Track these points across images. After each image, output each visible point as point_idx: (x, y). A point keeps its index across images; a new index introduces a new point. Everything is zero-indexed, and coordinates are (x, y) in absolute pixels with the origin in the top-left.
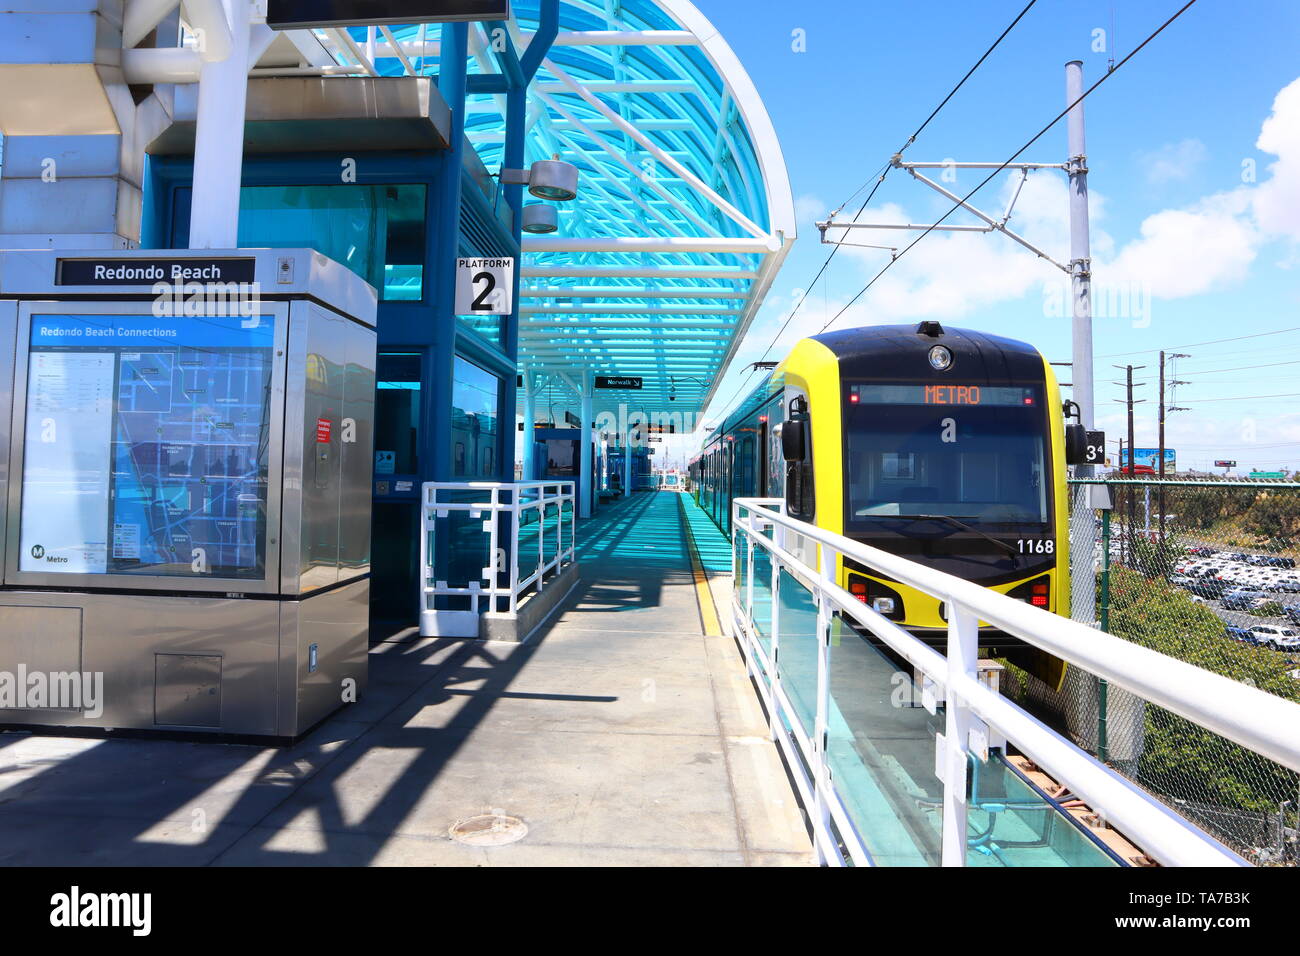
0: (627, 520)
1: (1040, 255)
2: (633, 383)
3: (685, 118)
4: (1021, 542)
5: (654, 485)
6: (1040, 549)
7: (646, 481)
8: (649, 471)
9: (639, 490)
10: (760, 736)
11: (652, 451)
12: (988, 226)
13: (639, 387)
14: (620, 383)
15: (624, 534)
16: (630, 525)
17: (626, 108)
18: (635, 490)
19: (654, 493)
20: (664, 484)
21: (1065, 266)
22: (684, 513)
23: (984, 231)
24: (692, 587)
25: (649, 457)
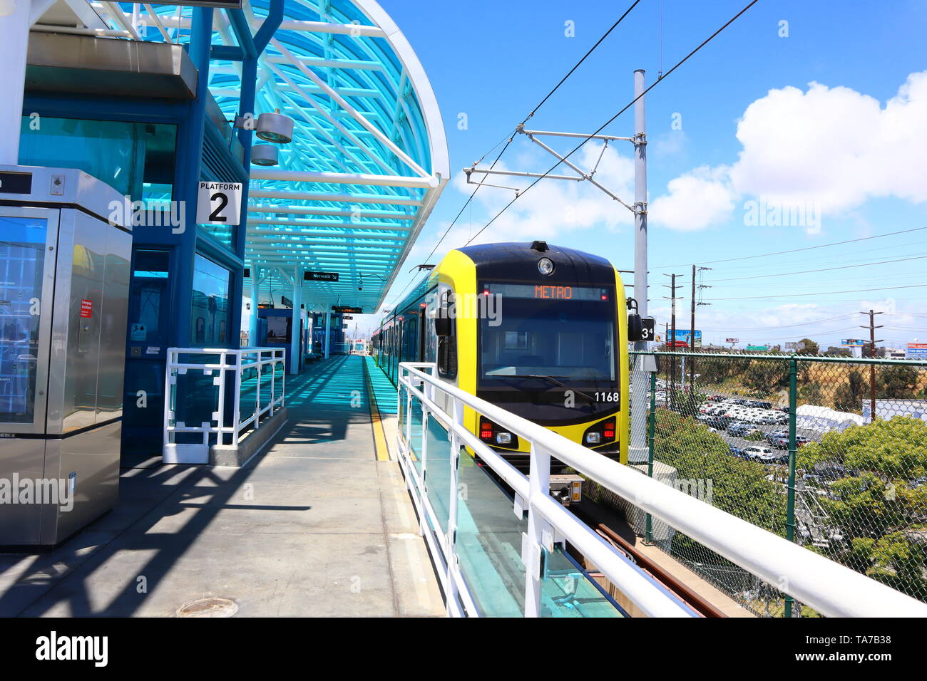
0: (326, 376)
1: (615, 198)
2: (332, 277)
3: (375, 89)
4: (597, 394)
5: (347, 350)
6: (610, 399)
7: (341, 347)
8: (343, 340)
9: (335, 354)
10: (412, 533)
11: (346, 326)
12: (581, 177)
13: (337, 280)
14: (322, 276)
15: (322, 386)
16: (327, 380)
17: (332, 79)
18: (332, 354)
19: (346, 356)
20: (354, 350)
21: (631, 206)
22: (367, 371)
23: (579, 180)
24: (370, 425)
25: (343, 330)
